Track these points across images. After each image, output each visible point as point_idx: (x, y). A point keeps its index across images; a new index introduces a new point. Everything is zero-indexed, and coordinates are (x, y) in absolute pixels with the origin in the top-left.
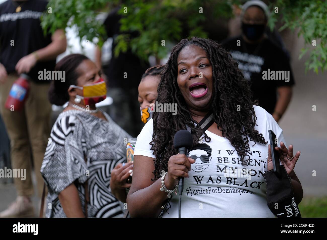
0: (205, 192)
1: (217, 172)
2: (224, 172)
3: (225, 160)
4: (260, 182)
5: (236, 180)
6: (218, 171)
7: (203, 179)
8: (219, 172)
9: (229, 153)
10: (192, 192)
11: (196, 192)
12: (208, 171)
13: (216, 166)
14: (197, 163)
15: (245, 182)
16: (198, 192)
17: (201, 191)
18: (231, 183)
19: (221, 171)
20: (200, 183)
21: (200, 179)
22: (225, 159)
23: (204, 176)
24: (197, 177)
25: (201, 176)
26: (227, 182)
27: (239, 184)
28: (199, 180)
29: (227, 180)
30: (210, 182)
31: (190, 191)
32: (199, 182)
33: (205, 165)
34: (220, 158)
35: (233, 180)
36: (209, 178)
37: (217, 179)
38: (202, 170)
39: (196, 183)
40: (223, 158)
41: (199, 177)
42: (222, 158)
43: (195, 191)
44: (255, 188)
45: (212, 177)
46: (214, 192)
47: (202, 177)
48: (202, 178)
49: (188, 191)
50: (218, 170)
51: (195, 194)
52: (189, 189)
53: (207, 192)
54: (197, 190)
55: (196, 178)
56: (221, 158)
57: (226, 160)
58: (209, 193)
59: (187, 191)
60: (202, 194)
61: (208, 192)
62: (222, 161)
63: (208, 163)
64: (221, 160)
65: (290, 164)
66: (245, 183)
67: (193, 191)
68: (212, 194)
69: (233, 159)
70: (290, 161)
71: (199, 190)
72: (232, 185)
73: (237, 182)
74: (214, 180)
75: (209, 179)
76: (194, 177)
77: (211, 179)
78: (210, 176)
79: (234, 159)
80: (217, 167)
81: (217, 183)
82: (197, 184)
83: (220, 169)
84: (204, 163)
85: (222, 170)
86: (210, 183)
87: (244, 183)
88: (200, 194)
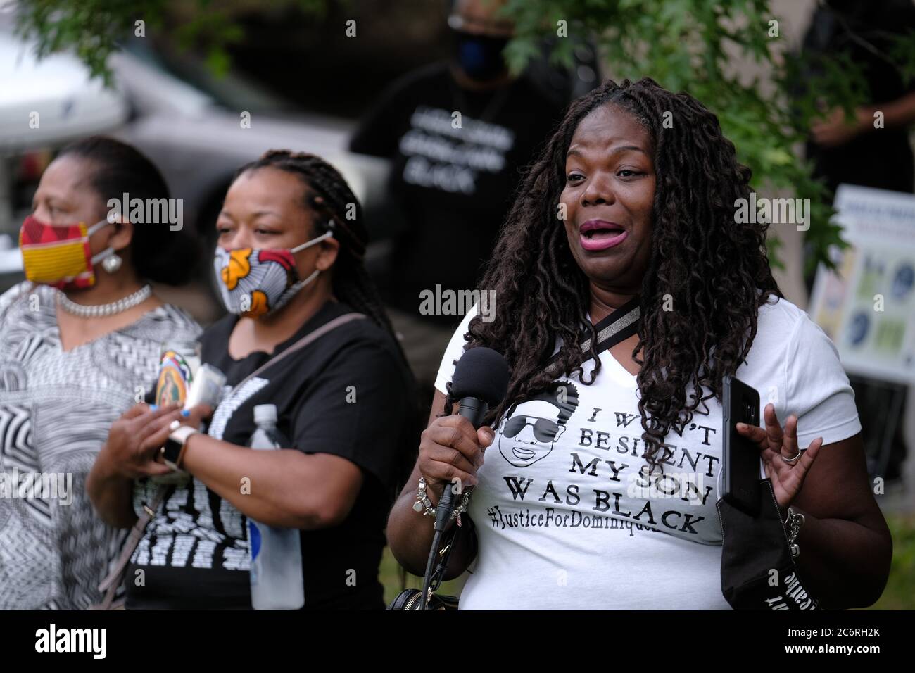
0: (535, 521)
1: (571, 471)
2: (589, 474)
3: (599, 441)
4: (692, 516)
5: (621, 501)
6: (573, 470)
7: (529, 487)
8: (575, 471)
9: (619, 421)
10: (504, 518)
11: (513, 520)
12: (545, 467)
13: (572, 454)
14: (520, 441)
15: (645, 508)
16: (519, 519)
17: (527, 517)
18: (608, 506)
19: (583, 471)
20: (522, 497)
21: (523, 486)
22: (603, 437)
23: (532, 480)
24: (514, 480)
25: (524, 479)
26: (598, 504)
27: (630, 513)
28: (520, 490)
29: (595, 497)
30: (549, 497)
31: (498, 517)
32: (519, 495)
33: (541, 448)
34: (587, 434)
35: (612, 500)
36: (548, 488)
37: (568, 491)
38: (529, 462)
39: (510, 495)
40: (597, 432)
41: (518, 480)
42: (594, 432)
43: (510, 516)
44: (679, 530)
45: (554, 483)
46: (558, 523)
47: (526, 481)
48: (528, 484)
49: (494, 514)
50: (574, 467)
51: (511, 525)
52: (495, 511)
53: (541, 522)
54: (516, 515)
55: (511, 481)
56: (591, 433)
57: (603, 440)
58: (547, 525)
59: (490, 514)
60: (527, 525)
61: (544, 522)
62: (591, 441)
63: (550, 443)
64: (589, 438)
65: (786, 477)
66: (646, 512)
67: (506, 516)
68: (552, 529)
69: (622, 439)
70: (788, 467)
71: (521, 516)
72: (609, 513)
73: (624, 507)
74: (561, 493)
75: (548, 491)
76: (507, 479)
77: (550, 488)
78: (551, 481)
79: (626, 440)
80: (572, 457)
81: (568, 502)
82: (513, 498)
83: (580, 464)
84: (538, 442)
85: (584, 466)
86: (550, 501)
87: (644, 511)
88: (523, 525)
